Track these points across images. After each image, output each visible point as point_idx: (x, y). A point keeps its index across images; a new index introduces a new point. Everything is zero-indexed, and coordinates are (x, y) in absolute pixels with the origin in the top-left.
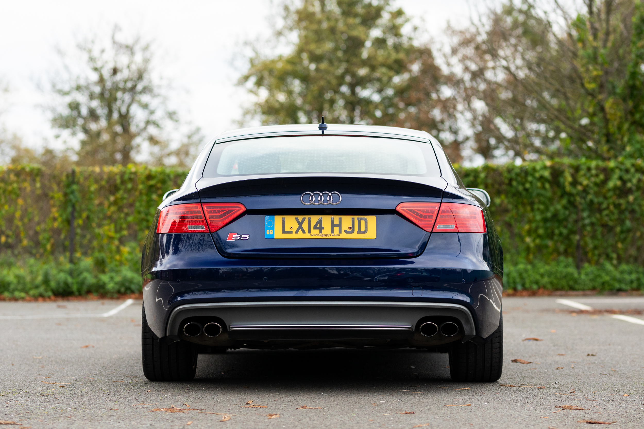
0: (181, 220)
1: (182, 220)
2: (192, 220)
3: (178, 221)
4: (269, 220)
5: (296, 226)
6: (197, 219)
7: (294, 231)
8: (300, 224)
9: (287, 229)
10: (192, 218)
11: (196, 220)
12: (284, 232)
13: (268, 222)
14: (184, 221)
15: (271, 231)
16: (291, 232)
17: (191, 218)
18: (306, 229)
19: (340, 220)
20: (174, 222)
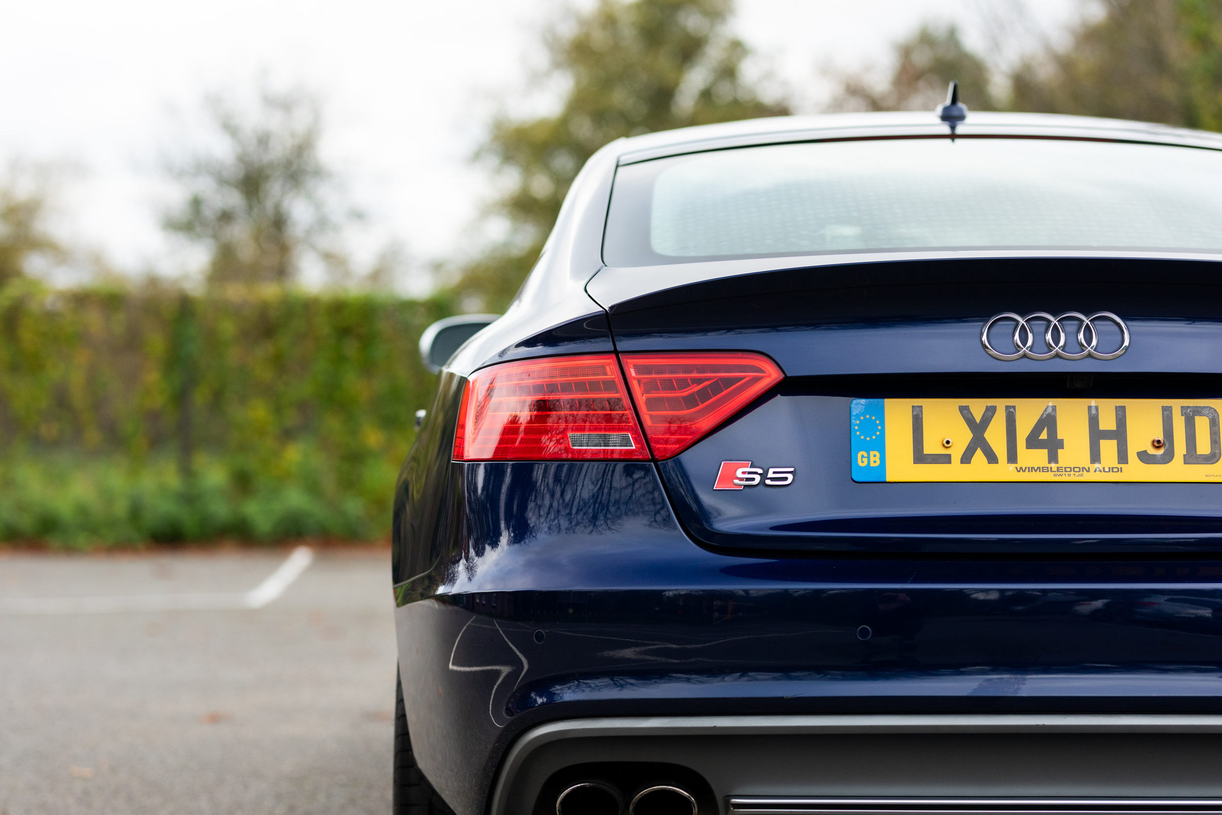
0: (536, 416)
1: (540, 413)
2: (575, 413)
3: (525, 416)
4: (864, 414)
5: (962, 437)
6: (591, 412)
7: (957, 452)
8: (978, 428)
9: (931, 447)
10: (574, 405)
11: (586, 415)
12: (920, 457)
13: (861, 421)
14: (549, 416)
15: (872, 453)
16: (946, 459)
17: (571, 409)
18: (1000, 450)
19: (1121, 417)
20: (514, 420)
